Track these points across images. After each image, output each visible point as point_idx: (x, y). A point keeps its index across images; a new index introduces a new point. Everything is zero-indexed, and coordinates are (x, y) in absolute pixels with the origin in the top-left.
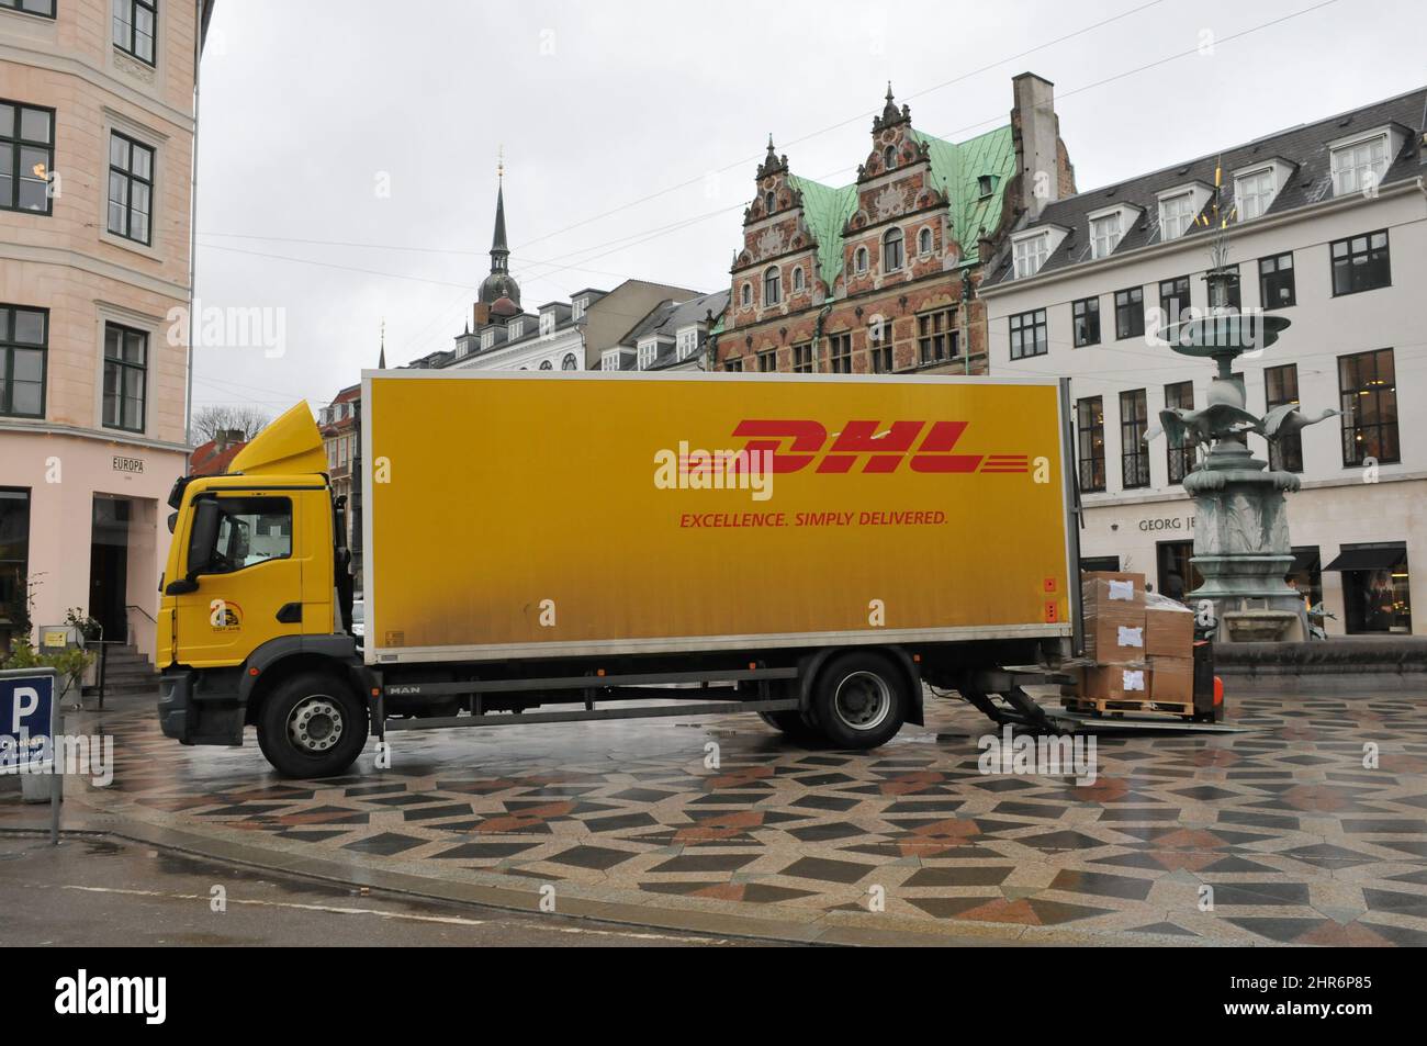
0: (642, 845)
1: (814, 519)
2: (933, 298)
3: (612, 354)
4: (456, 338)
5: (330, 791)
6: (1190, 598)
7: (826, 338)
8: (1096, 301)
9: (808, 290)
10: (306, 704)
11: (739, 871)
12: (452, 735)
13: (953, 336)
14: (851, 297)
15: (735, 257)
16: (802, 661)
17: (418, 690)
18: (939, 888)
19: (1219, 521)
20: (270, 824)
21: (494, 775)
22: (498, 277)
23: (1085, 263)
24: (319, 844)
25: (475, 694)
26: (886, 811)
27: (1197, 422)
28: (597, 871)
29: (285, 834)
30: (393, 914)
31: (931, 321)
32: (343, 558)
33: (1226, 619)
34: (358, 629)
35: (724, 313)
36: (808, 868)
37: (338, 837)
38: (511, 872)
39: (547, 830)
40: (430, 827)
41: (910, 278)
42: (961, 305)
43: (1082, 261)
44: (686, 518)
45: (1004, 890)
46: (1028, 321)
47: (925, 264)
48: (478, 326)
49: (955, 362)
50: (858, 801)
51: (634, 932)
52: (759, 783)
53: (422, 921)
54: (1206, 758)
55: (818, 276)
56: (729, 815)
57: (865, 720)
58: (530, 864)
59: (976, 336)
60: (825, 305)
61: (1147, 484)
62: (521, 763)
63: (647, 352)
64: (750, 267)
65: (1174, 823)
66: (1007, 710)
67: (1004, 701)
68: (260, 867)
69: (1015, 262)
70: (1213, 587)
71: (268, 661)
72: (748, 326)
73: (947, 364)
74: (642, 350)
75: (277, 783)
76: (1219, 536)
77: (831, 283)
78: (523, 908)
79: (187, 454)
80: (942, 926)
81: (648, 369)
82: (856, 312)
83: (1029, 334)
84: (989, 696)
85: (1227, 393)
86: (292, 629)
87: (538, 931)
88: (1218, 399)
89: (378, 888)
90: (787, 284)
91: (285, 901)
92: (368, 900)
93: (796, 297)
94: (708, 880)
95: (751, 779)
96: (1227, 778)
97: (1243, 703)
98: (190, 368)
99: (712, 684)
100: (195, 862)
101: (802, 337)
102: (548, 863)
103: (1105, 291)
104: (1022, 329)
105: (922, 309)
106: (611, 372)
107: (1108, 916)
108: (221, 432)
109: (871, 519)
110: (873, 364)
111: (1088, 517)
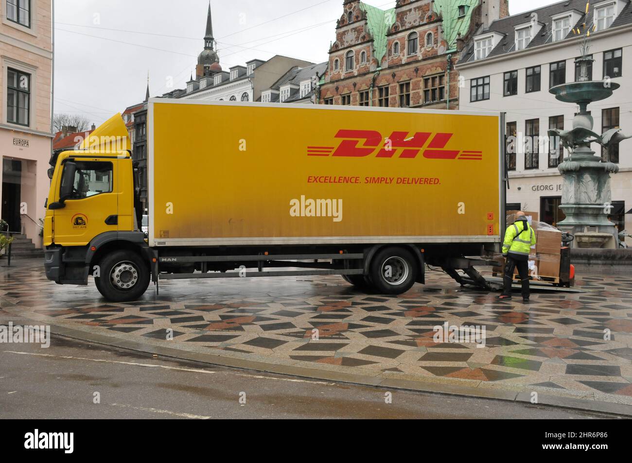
0: (290, 337)
1: (374, 180)
2: (432, 69)
3: (267, 94)
4: (187, 83)
5: (132, 308)
6: (559, 225)
7: (376, 88)
8: (516, 73)
9: (368, 63)
10: (119, 265)
11: (338, 351)
12: (189, 282)
13: (441, 89)
14: (390, 68)
15: (331, 45)
16: (366, 251)
17: (175, 260)
18: (437, 362)
19: (575, 187)
20: (104, 323)
21: (213, 302)
22: (208, 51)
23: (512, 52)
24: (130, 333)
25: (204, 262)
26: (408, 324)
27: (567, 136)
28: (269, 349)
29: (112, 328)
30: (170, 368)
31: (430, 81)
32: (138, 193)
33: (576, 236)
34: (144, 229)
35: (325, 74)
36: (371, 350)
37: (139, 330)
38: (226, 349)
39: (242, 330)
40: (184, 327)
41: (420, 58)
42: (446, 73)
43: (510, 51)
44: (310, 178)
45: (469, 364)
46: (480, 82)
47: (429, 51)
48: (198, 76)
49: (442, 102)
50: (394, 320)
51: (289, 378)
52: (344, 309)
53: (187, 371)
54: (566, 304)
55: (373, 56)
56: (331, 324)
57: (396, 280)
58: (236, 345)
59: (453, 89)
60: (377, 71)
61: (537, 167)
62: (225, 297)
63: (285, 93)
64: (339, 50)
65: (551, 335)
66: (465, 278)
67: (464, 273)
68: (101, 344)
69: (475, 52)
70: (570, 220)
71: (100, 243)
72: (337, 81)
73: (437, 103)
74: (282, 92)
75: (104, 304)
76: (575, 194)
77: (380, 60)
78: (234, 366)
79: (52, 138)
80: (439, 380)
81: (285, 102)
82: (392, 75)
83: (480, 89)
84: (457, 271)
85: (583, 121)
86: (113, 228)
87: (242, 377)
88: (579, 125)
89: (162, 355)
90: (357, 59)
91: (116, 360)
92: (157, 360)
93: (362, 67)
94: (322, 355)
95: (340, 307)
96: (577, 314)
97: (583, 278)
98: (53, 93)
99: (320, 261)
100: (67, 341)
101: (364, 87)
102: (244, 345)
103: (520, 67)
104: (477, 86)
105: (426, 75)
106: (266, 103)
107: (521, 378)
108: (64, 127)
109: (402, 181)
110: (400, 103)
111: (511, 183)
